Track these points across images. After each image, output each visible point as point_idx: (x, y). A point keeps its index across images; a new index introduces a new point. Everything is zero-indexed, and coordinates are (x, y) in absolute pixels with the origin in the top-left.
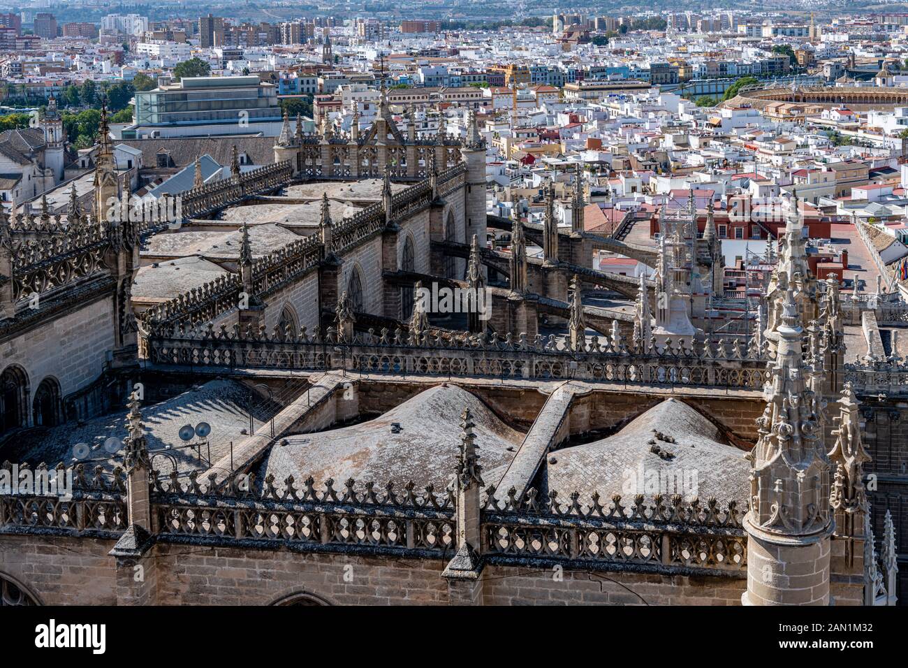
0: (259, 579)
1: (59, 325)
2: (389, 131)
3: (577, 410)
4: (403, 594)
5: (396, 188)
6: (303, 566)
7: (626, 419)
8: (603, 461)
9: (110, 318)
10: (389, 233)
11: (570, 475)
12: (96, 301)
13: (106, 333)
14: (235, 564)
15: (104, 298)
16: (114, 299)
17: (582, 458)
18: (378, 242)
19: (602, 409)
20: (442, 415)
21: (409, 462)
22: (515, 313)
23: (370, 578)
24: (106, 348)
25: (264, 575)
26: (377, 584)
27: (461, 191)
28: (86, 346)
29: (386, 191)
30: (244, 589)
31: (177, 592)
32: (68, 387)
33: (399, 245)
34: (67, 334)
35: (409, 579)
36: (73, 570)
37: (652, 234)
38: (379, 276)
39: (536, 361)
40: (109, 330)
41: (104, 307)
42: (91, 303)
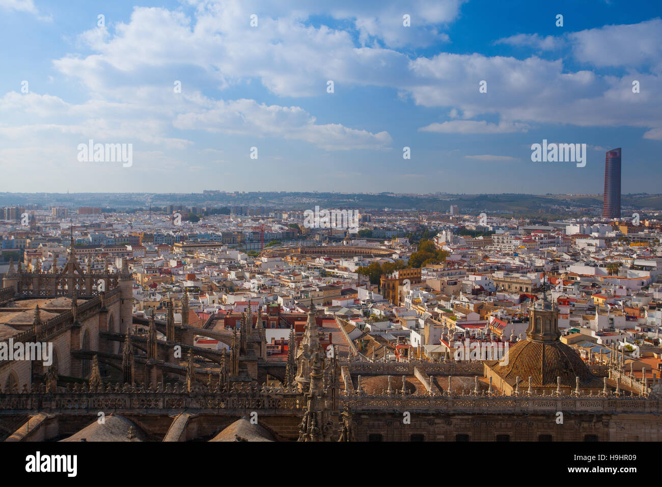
2: (75, 269)
3: (191, 426)
5: (80, 302)
7: (218, 430)
10: (75, 328)
18: (68, 334)
19: (205, 425)
20: (111, 433)
22: (150, 372)
27: (118, 304)
29: (74, 304)
33: (81, 334)
37: (225, 326)
38: (68, 353)
39: (167, 399)
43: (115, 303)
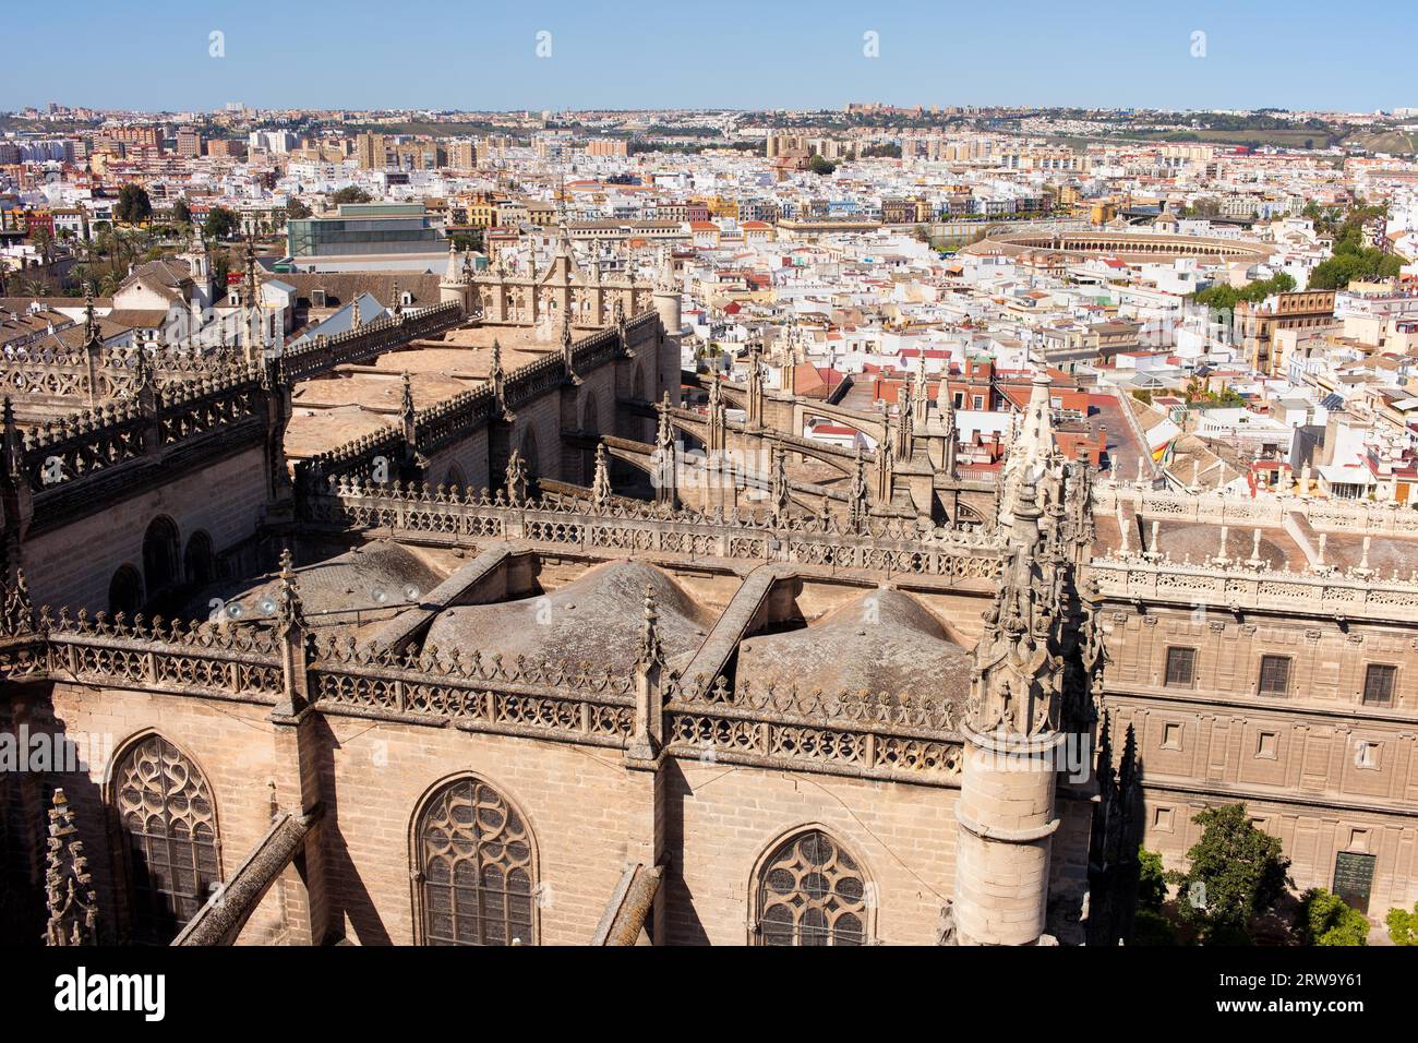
0: (423, 755)
1: (209, 474)
2: (570, 269)
3: (778, 596)
4: (578, 781)
6: (470, 744)
8: (804, 652)
9: (262, 469)
10: (569, 387)
11: (766, 666)
12: (247, 450)
13: (259, 485)
14: (397, 738)
15: (254, 448)
16: (265, 449)
17: (781, 647)
18: (555, 397)
20: (623, 593)
21: (586, 642)
23: (542, 761)
24: (258, 503)
25: (428, 751)
27: (652, 342)
28: (237, 499)
29: (566, 338)
30: (407, 765)
32: (220, 542)
33: (580, 401)
34: (216, 485)
35: (585, 765)
36: (230, 733)
37: (875, 399)
38: (557, 436)
39: (733, 539)
40: (260, 483)
41: (255, 457)
42: (241, 452)
43: (646, 340)
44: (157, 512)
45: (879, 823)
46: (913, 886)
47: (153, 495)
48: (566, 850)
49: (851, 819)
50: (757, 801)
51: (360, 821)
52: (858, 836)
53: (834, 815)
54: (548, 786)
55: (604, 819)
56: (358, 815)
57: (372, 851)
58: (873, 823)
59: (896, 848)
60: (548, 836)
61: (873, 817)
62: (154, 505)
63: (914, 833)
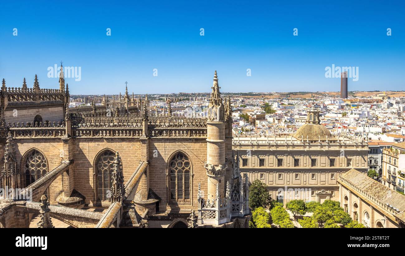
0: (97, 146)
1: (50, 109)
4: (130, 147)
9: (62, 112)
12: (59, 107)
13: (61, 115)
15: (61, 107)
16: (63, 108)
24: (61, 118)
26: (124, 145)
28: (56, 116)
30: (93, 148)
31: (77, 150)
34: (52, 112)
41: (61, 109)
42: (58, 107)
44: (38, 114)
45: (192, 148)
46: (199, 161)
47: (37, 110)
48: (128, 163)
49: (186, 148)
50: (167, 147)
51: (82, 163)
52: (188, 152)
53: (183, 148)
54: (124, 149)
55: (136, 155)
56: (82, 162)
57: (85, 170)
58: (191, 148)
59: (195, 153)
60: (124, 161)
61: (190, 147)
62: (37, 112)
63: (199, 150)
